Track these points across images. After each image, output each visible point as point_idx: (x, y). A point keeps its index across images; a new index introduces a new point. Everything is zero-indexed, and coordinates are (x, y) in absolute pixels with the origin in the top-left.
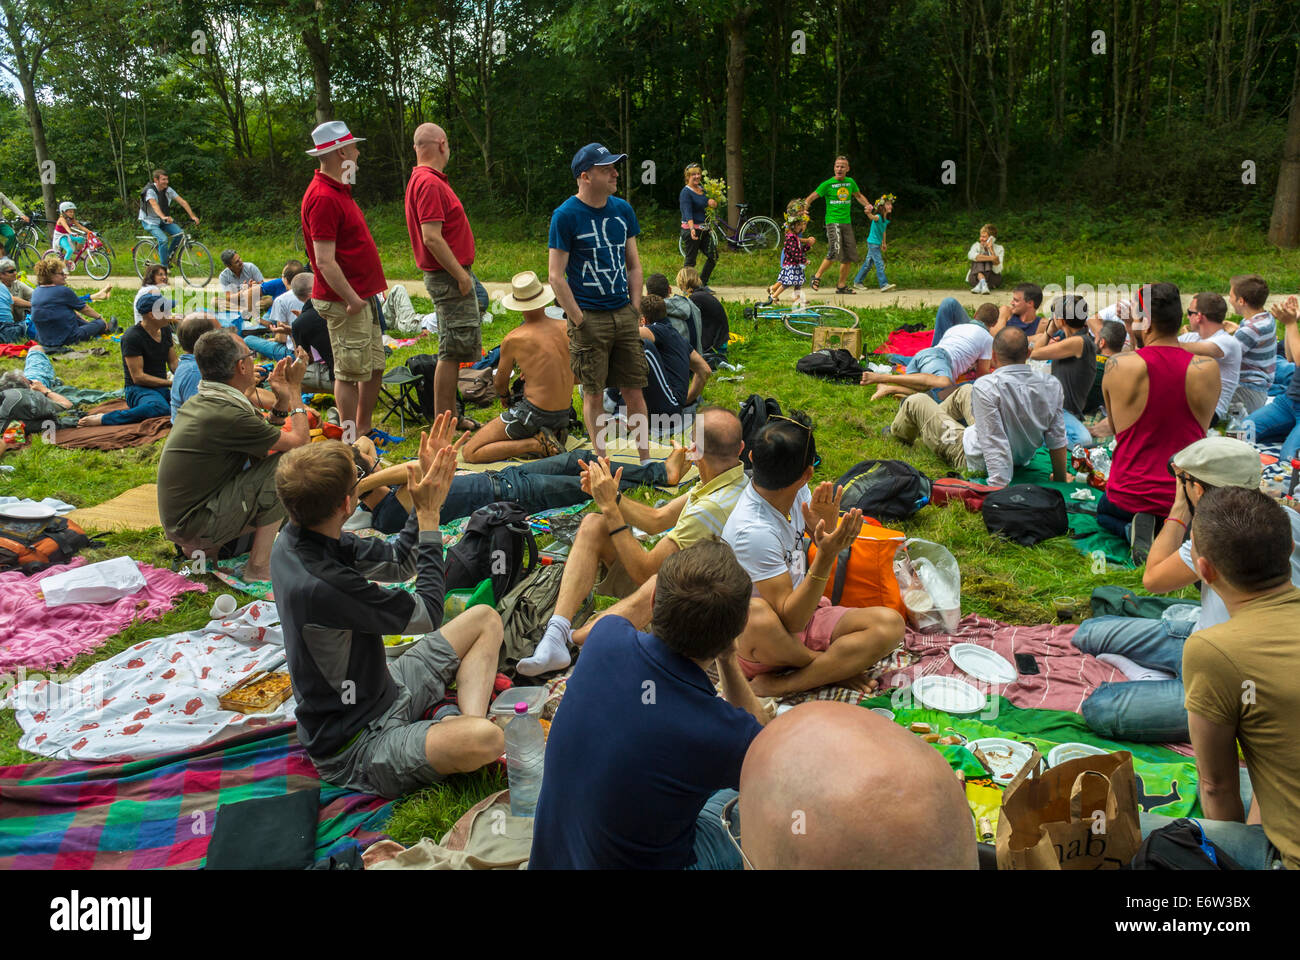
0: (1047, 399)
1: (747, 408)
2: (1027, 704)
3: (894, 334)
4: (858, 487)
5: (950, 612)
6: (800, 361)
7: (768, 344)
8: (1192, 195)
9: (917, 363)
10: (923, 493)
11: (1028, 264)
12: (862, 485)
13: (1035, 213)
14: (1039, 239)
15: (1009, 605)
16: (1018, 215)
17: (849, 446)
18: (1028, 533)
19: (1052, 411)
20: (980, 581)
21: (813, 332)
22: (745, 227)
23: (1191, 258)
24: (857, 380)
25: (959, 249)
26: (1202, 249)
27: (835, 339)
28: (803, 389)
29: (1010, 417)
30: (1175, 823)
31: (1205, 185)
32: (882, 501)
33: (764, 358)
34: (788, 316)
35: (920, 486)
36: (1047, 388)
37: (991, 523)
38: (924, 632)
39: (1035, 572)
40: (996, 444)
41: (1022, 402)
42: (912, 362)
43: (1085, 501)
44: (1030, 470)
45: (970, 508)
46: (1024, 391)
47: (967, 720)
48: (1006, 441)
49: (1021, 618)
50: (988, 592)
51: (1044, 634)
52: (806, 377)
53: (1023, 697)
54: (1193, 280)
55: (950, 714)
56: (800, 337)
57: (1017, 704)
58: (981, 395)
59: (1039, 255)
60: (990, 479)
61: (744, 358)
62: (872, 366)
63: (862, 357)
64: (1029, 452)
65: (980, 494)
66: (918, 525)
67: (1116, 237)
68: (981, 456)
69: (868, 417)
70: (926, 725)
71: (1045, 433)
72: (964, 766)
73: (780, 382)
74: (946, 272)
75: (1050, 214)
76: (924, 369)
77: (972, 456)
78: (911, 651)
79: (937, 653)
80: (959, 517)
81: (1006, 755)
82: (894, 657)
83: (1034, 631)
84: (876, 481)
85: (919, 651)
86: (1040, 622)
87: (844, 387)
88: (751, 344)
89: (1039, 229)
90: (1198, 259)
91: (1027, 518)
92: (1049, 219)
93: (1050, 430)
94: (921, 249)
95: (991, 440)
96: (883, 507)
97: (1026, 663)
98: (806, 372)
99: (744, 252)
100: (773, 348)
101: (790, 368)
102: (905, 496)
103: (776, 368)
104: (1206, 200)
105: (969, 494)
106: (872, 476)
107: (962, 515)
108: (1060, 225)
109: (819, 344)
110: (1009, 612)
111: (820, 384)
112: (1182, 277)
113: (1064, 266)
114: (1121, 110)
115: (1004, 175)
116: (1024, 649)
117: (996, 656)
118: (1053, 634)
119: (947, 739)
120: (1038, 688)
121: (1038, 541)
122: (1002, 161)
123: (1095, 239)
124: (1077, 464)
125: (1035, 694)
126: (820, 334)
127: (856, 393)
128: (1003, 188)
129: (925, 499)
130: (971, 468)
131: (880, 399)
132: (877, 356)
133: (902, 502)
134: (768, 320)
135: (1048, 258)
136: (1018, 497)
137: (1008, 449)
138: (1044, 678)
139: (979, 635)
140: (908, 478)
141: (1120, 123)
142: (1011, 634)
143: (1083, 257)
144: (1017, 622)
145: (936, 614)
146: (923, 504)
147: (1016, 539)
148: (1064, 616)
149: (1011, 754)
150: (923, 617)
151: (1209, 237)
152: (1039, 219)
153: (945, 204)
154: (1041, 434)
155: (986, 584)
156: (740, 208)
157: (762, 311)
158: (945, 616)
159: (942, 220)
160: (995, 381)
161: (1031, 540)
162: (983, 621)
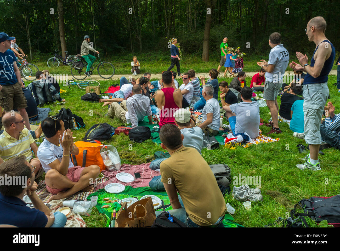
0: (146, 103)
1: (61, 112)
2: (136, 186)
3: (110, 87)
4: (93, 132)
5: (117, 164)
6: (82, 97)
7: (73, 92)
8: (186, 49)
9: (115, 95)
10: (113, 132)
11: (146, 67)
12: (95, 131)
13: (149, 54)
14: (150, 61)
15: (134, 160)
16: (145, 54)
17: (94, 120)
18: (140, 139)
19: (148, 106)
20: (126, 154)
21: (86, 88)
22: (68, 58)
23: (186, 64)
24: (98, 101)
25: (129, 63)
26: (188, 62)
27: (92, 90)
28: (82, 105)
29: (136, 108)
30: (161, 213)
31: (189, 46)
32: (101, 135)
33: (72, 96)
34: (79, 84)
35: (112, 130)
36: (146, 100)
37: (131, 138)
38: (110, 171)
39: (142, 150)
40: (133, 116)
41: (140, 104)
42: (113, 95)
43: (156, 129)
44: (144, 122)
45: (126, 134)
46: (140, 101)
47: (120, 194)
48: (136, 115)
49: (137, 163)
50: (128, 157)
51: (143, 166)
52: (84, 101)
53: (135, 185)
54: (186, 70)
55: (115, 194)
56: (83, 90)
57: (134, 187)
58: (129, 103)
59: (150, 65)
60: (132, 126)
61: (65, 97)
62: (103, 97)
63: (100, 94)
64: (143, 117)
65: (129, 130)
66: (112, 141)
67: (169, 60)
68: (130, 120)
69: (101, 111)
70: (108, 198)
71: (146, 112)
72: (117, 208)
73: (76, 103)
74: (126, 70)
75: (153, 54)
76: (117, 97)
77: (128, 120)
78: (106, 177)
79: (113, 177)
80: (123, 137)
81: (130, 202)
82: (101, 180)
83: (140, 166)
84: (99, 130)
85: (108, 177)
86: (142, 163)
87: (95, 103)
88: (68, 92)
89: (150, 58)
90: (187, 65)
91: (140, 135)
92: (153, 55)
93: (147, 111)
94: (119, 63)
95: (132, 115)
96: (101, 137)
97: (137, 175)
98: (84, 100)
99: (68, 65)
100: (75, 93)
101: (79, 99)
102: (107, 133)
103: (75, 99)
104: (189, 50)
105: (126, 130)
106: (98, 129)
107: (124, 136)
108: (155, 57)
109: (88, 91)
110: (134, 162)
111: (88, 103)
112: (183, 69)
113: (156, 67)
114: (168, 27)
115: (141, 44)
116: (137, 171)
117: (129, 175)
118: (145, 166)
119: (114, 201)
120: (140, 181)
121: (143, 141)
122: (140, 40)
123: (164, 60)
124: (154, 120)
125: (139, 183)
126: (88, 89)
127: (97, 105)
128: (141, 47)
129: (113, 133)
130: (128, 123)
131: (105, 106)
132: (105, 94)
133: (107, 135)
134: (73, 85)
135: (152, 65)
136: (137, 130)
137: (136, 117)
138: (141, 179)
139: (126, 169)
140: (108, 128)
141: (168, 30)
142: (134, 168)
143: (161, 65)
144: (136, 164)
145: (113, 165)
146: (113, 135)
147: (137, 141)
148: (148, 161)
149: (131, 201)
150: (110, 167)
151: (189, 59)
152: (150, 55)
153: (126, 51)
154: (145, 112)
155: (128, 155)
156: (66, 53)
157: (71, 83)
158: (116, 166)
159: (125, 55)
160: (132, 99)
161: (141, 141)
162: (127, 165)
